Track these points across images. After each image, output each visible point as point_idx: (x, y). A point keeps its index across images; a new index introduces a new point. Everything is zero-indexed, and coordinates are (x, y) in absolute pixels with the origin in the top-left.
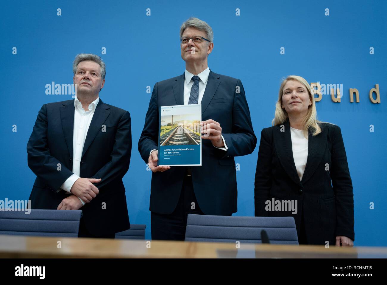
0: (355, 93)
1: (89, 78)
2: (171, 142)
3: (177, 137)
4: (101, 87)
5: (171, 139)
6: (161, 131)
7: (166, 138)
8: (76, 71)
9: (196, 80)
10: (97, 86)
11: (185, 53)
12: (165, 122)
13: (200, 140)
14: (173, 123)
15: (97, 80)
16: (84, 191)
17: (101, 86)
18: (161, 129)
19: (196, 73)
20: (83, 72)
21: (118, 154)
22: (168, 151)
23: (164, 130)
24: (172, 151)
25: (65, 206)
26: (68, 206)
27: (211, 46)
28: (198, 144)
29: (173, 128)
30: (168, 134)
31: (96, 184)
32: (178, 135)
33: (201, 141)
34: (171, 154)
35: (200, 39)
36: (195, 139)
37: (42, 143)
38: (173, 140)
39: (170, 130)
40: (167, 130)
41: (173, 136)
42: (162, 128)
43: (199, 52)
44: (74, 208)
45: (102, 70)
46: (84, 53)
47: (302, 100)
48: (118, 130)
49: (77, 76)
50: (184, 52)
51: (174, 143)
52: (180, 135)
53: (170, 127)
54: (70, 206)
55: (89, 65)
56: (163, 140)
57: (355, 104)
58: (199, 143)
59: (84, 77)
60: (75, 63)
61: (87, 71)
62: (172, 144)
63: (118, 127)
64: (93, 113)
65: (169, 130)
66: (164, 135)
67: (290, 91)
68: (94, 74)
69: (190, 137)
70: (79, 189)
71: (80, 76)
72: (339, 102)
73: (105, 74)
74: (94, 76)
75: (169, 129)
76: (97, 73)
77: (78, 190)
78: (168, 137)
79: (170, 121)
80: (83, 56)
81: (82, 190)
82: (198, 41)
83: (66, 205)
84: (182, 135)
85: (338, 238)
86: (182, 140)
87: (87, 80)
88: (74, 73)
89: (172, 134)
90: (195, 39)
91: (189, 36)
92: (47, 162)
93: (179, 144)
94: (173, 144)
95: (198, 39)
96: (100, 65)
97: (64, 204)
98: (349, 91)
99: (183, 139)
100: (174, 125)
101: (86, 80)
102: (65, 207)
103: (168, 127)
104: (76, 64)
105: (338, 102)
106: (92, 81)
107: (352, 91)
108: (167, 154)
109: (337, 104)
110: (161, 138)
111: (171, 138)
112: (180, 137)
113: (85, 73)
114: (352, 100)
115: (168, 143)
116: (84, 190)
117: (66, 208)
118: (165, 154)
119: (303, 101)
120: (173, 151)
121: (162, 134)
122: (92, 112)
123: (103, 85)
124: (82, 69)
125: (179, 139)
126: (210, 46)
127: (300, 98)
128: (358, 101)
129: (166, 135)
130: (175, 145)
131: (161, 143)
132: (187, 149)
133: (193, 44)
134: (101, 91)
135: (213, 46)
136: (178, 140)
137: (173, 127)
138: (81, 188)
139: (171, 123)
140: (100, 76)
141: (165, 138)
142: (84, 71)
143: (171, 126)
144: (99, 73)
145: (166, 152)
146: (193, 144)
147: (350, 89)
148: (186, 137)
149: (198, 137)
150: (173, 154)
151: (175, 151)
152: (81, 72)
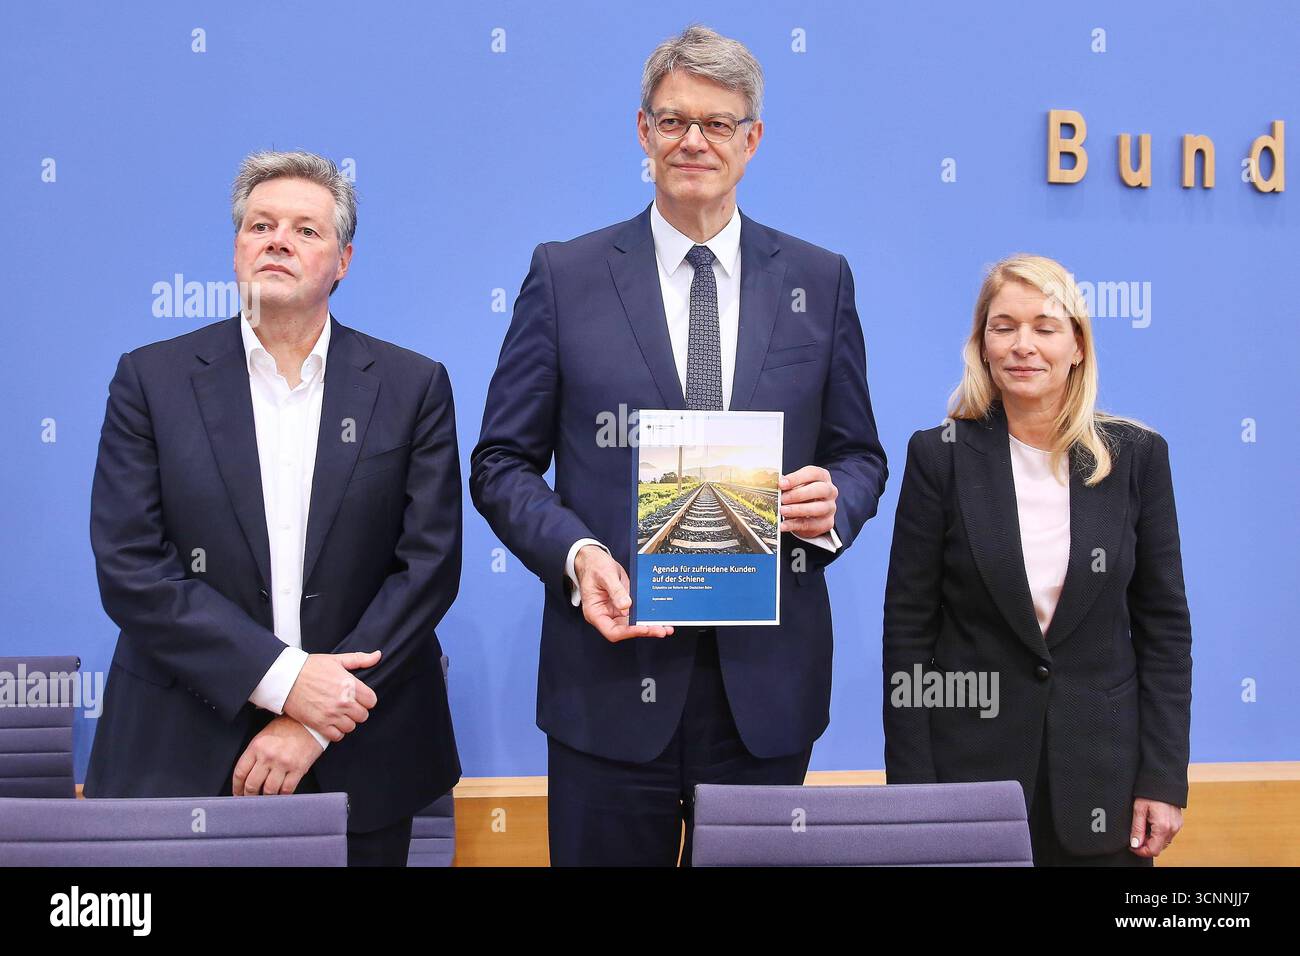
0: (1200, 153)
1: (290, 247)
2: (676, 542)
3: (696, 524)
4: (339, 277)
5: (677, 531)
6: (638, 499)
7: (659, 528)
8: (241, 219)
9: (700, 260)
10: (319, 276)
11: (668, 169)
12: (653, 467)
13: (775, 537)
14: (683, 476)
15: (321, 255)
16: (333, 710)
17: (335, 272)
18: (640, 494)
19: (701, 237)
20: (268, 225)
21: (426, 548)
22: (666, 574)
23: (651, 499)
24: (679, 573)
25: (264, 763)
26: (276, 762)
27: (755, 134)
28: (770, 552)
29: (683, 492)
30: (667, 512)
31: (366, 672)
32: (701, 519)
33: (778, 542)
34: (677, 583)
35: (727, 126)
36: (761, 535)
37: (146, 530)
38: (685, 536)
39: (673, 500)
40: (660, 496)
41: (682, 520)
42: (642, 490)
43: (724, 172)
44: (297, 768)
45: (340, 212)
46: (273, 149)
47: (1048, 361)
48: (417, 451)
49: (246, 237)
50: (664, 166)
51: (688, 545)
52: (709, 519)
53: (672, 487)
54: (284, 764)
55: (291, 197)
56: (650, 535)
57: (1198, 192)
58: (772, 547)
59: (268, 245)
60: (239, 188)
61: (281, 218)
62: (679, 547)
63: (416, 442)
64: (316, 388)
65: (669, 500)
66: (650, 514)
67: (1012, 324)
68: (308, 232)
69: (742, 525)
70: (315, 705)
71: (257, 241)
72: (1143, 185)
73: (354, 223)
74: (307, 240)
75: (668, 496)
76: (321, 228)
77: (310, 708)
78: (666, 521)
79: (672, 467)
80: (270, 161)
81: (325, 707)
82: (721, 130)
83: (269, 759)
84: (717, 519)
85: (1140, 805)
86: (715, 537)
87: (278, 254)
88: (234, 223)
89: (679, 513)
90: (710, 123)
91: (689, 113)
92: (185, 609)
93: (703, 551)
94: (683, 549)
95: (718, 124)
96: (335, 193)
97: (261, 758)
98: (1181, 145)
99: (718, 532)
100: (684, 480)
101: (277, 257)
102: (267, 766)
103: (663, 488)
104: (243, 191)
105: (1140, 186)
106: (299, 256)
107: (1193, 143)
108: (663, 583)
109: (1135, 193)
110: (641, 526)
111: (676, 527)
112: (708, 524)
113: (273, 227)
114: (1190, 180)
115: (665, 544)
116: (330, 705)
117: (270, 770)
118: (656, 584)
119: (1051, 365)
120: (684, 575)
121: (643, 511)
122: (313, 386)
123: (343, 264)
124: (264, 214)
125: (703, 533)
126: (752, 133)
127: (1043, 355)
128: (1209, 182)
129: (660, 517)
130: (689, 551)
131: (643, 545)
132: (732, 569)
133: (704, 145)
134: (335, 292)
135: (760, 130)
136: (703, 537)
137: (683, 488)
138: (321, 699)
139: (677, 474)
140: (333, 236)
141: (653, 527)
142: (269, 222)
143: (675, 486)
144: (328, 226)
145: (659, 576)
146: (752, 552)
147: (1187, 135)
148: (728, 527)
149: (770, 527)
150: (682, 584)
151: (690, 574)
152: (260, 227)
